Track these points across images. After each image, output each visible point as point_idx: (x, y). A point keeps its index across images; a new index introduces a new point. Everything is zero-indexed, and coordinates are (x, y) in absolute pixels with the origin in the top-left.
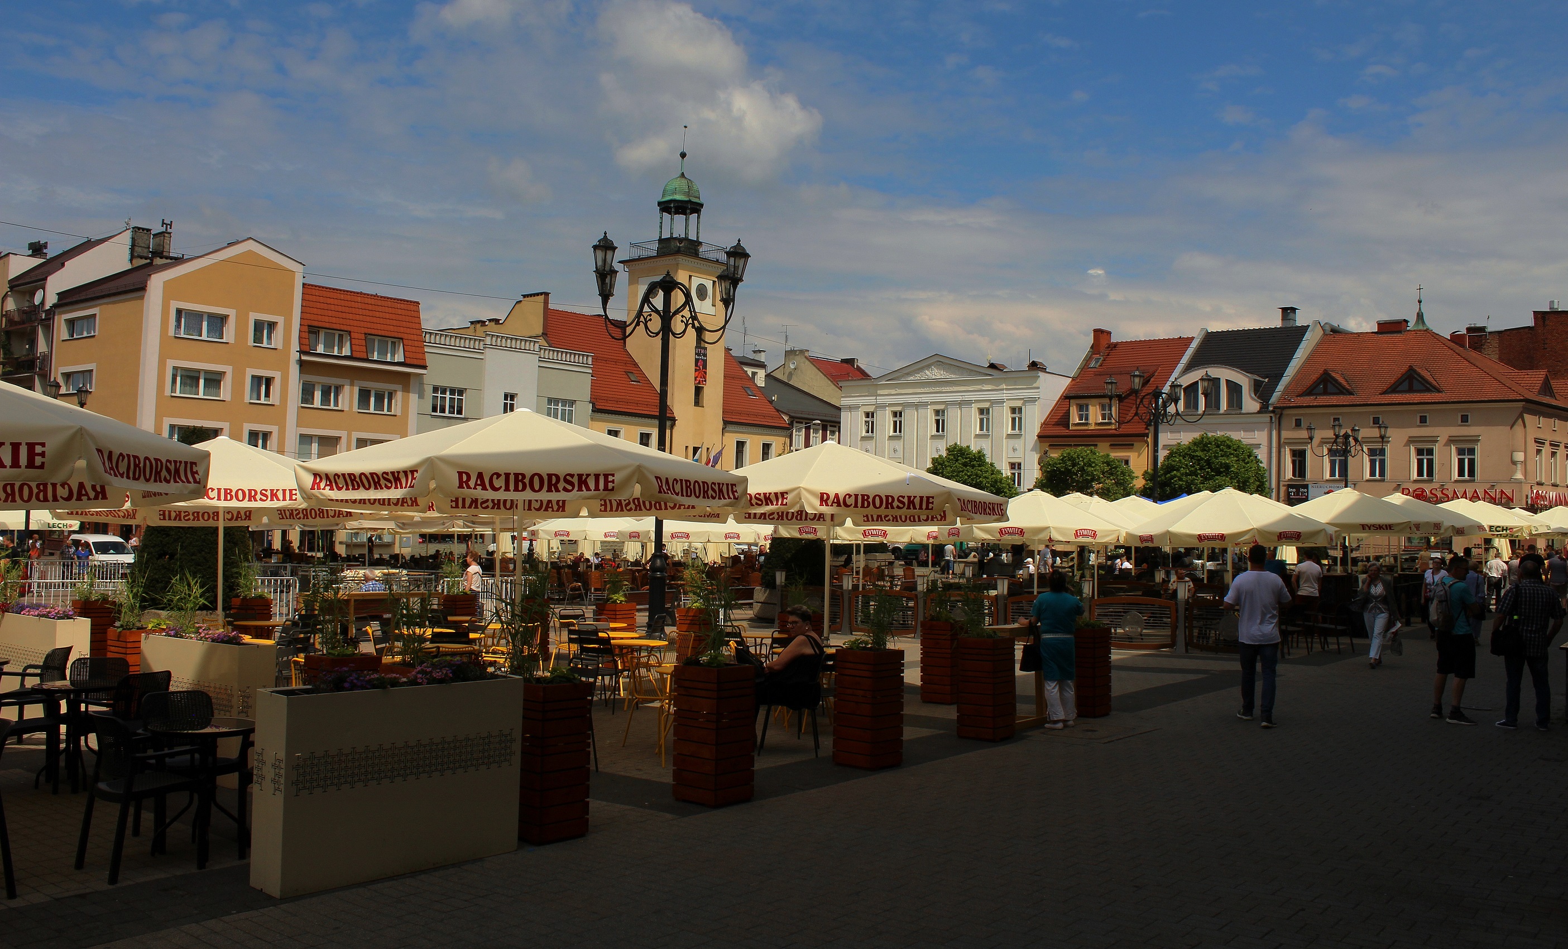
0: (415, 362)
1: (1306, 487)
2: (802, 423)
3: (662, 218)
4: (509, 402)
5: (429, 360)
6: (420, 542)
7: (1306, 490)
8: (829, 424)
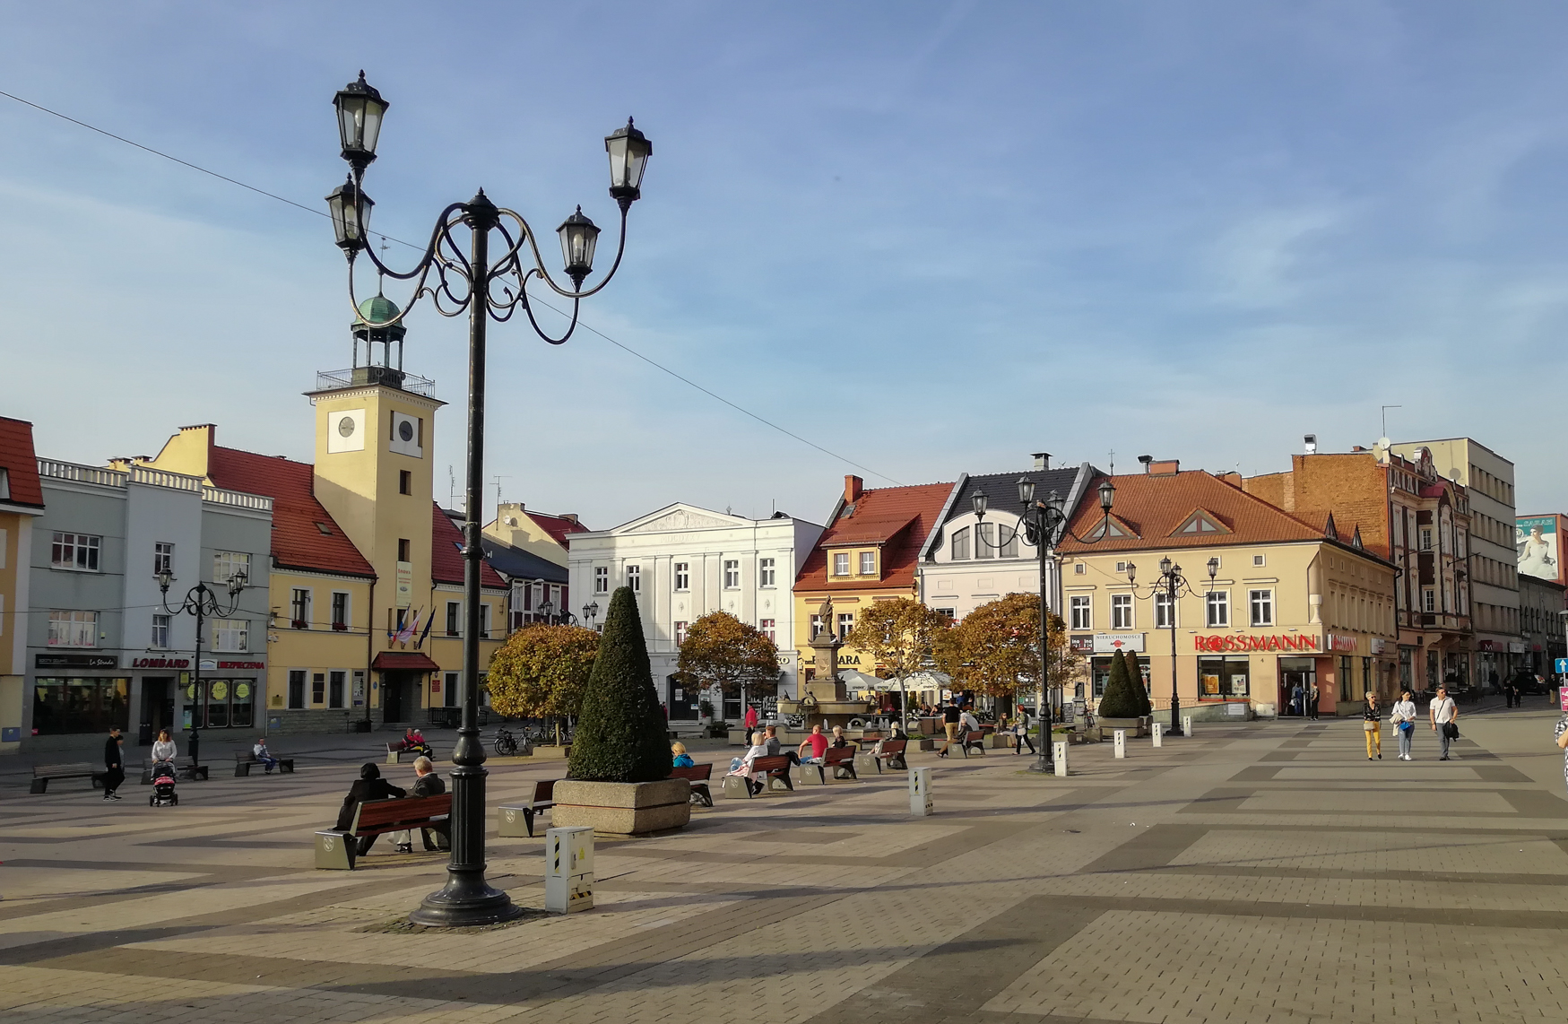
0: (28, 500)
1: (1090, 637)
2: (521, 582)
3: (355, 344)
4: (162, 554)
5: (47, 498)
6: (34, 735)
7: (1090, 641)
8: (551, 584)
